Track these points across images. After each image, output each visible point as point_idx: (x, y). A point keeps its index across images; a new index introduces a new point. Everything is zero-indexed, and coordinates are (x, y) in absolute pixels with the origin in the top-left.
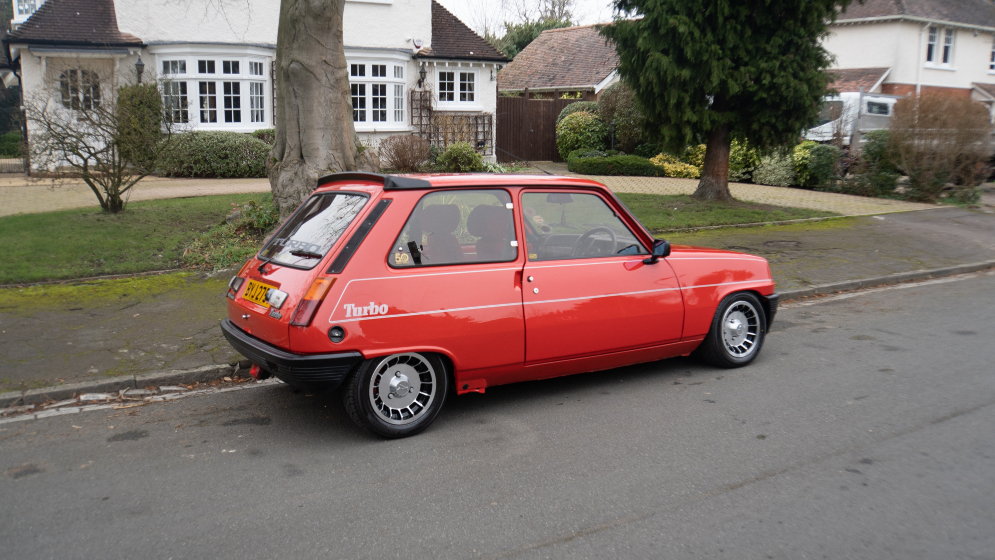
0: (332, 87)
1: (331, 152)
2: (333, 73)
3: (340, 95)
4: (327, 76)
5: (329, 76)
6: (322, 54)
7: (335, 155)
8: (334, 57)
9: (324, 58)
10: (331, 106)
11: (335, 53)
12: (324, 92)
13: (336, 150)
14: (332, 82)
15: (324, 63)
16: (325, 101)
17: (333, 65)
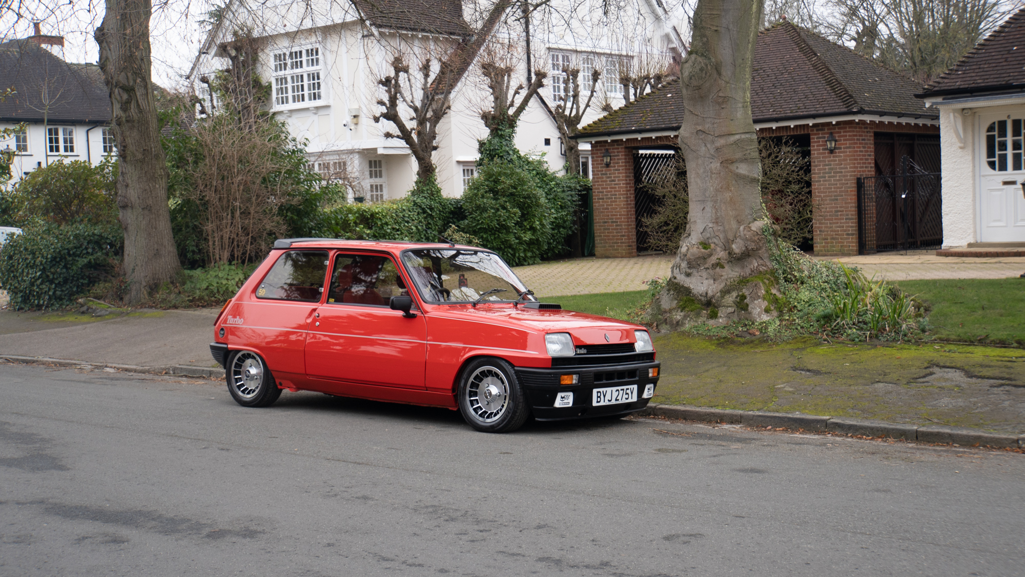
0: (713, 157)
1: (711, 225)
2: (713, 142)
3: (719, 164)
4: (706, 146)
5: (709, 146)
6: (697, 124)
7: (715, 229)
8: (715, 125)
9: (699, 128)
10: (711, 177)
11: (716, 121)
12: (704, 163)
13: (717, 223)
14: (712, 152)
15: (701, 133)
16: (704, 172)
17: (712, 133)
